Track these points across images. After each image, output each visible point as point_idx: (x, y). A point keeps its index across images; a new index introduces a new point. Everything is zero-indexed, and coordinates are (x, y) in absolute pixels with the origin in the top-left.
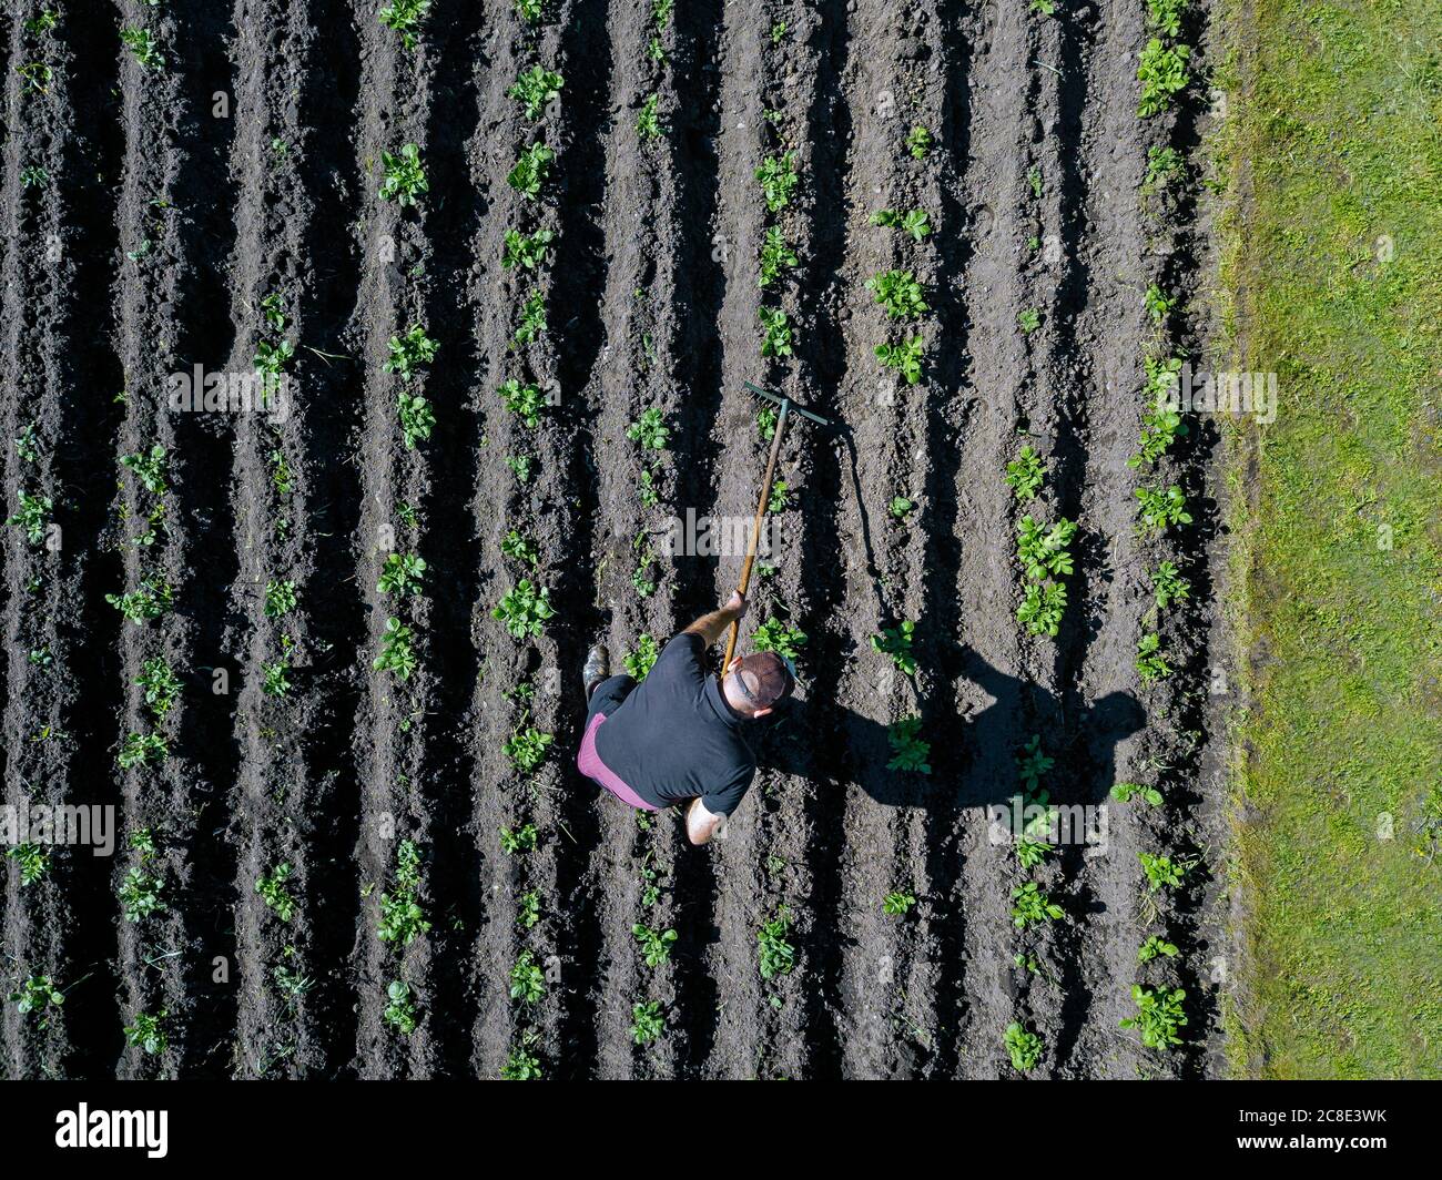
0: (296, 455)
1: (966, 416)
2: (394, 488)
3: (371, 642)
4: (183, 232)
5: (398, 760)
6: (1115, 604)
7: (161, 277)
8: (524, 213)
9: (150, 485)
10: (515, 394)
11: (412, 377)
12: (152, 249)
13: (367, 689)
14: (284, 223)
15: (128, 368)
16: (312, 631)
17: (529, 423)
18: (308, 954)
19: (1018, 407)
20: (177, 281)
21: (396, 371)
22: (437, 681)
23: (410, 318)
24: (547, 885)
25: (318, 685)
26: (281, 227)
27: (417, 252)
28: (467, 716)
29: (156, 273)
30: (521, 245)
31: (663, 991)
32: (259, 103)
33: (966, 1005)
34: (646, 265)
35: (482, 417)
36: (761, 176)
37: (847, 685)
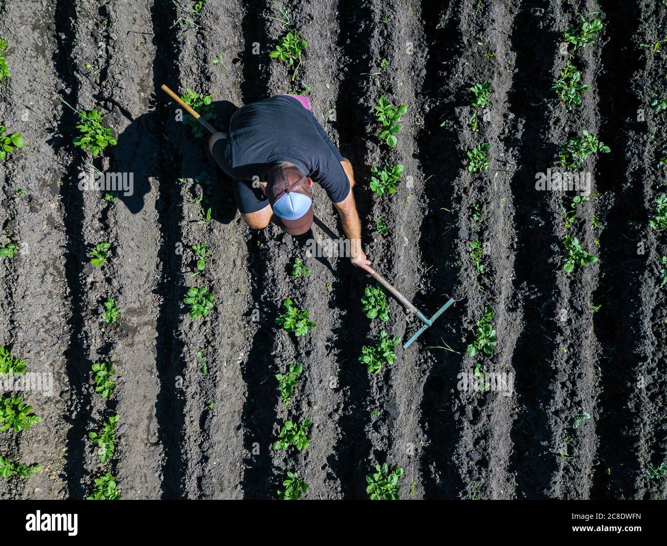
0: (466, 270)
2: (392, 248)
3: (413, 131)
4: (548, 435)
5: (389, 36)
7: (566, 401)
8: (296, 460)
9: (576, 242)
11: (379, 333)
12: (572, 421)
13: (417, 95)
14: (475, 445)
15: (590, 331)
16: (454, 136)
20: (554, 398)
21: (391, 337)
22: (362, 100)
23: (381, 378)
25: (451, 94)
26: (476, 442)
27: (376, 428)
28: (342, 77)
29: (568, 404)
30: (297, 438)
34: (206, 427)
37: (55, 112)
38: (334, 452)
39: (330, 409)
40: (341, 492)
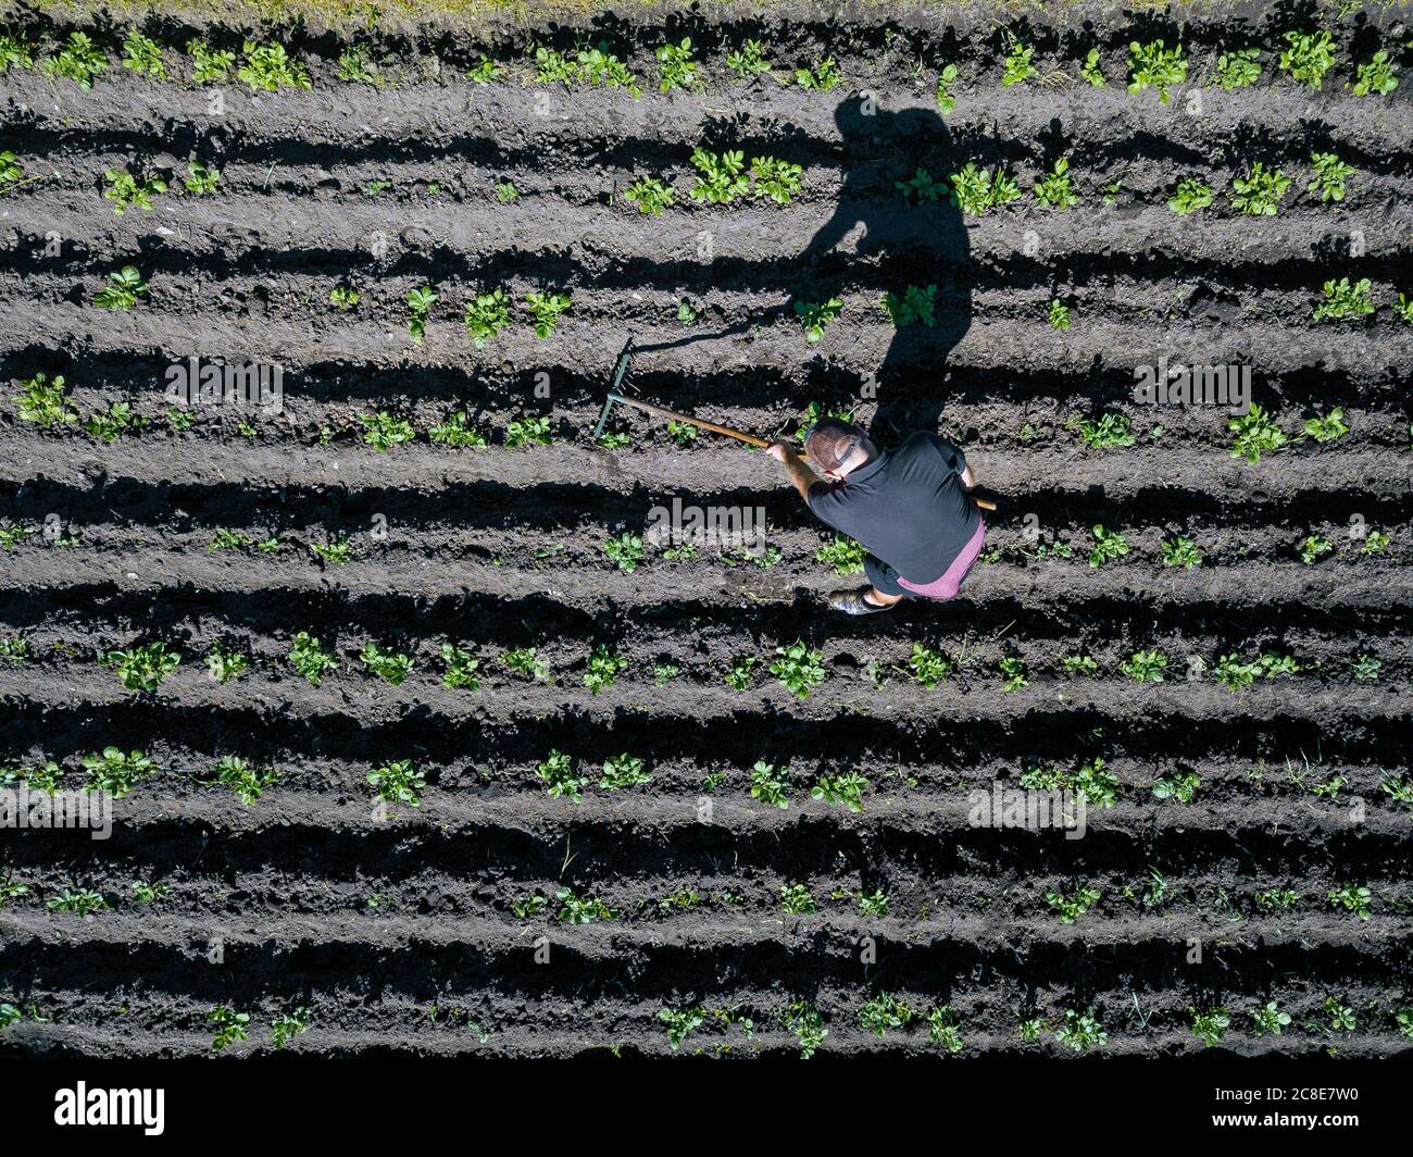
0: (663, 885)
1: (599, 253)
2: (690, 792)
3: (835, 815)
4: (459, 990)
5: (945, 788)
6: (769, 111)
7: (502, 1012)
8: (427, 670)
9: (697, 1022)
10: (597, 677)
11: (585, 776)
12: (477, 1020)
13: (879, 819)
14: (447, 897)
15: (588, 1044)
16: (827, 870)
17: (623, 665)
18: (1131, 875)
19: (589, 203)
20: (505, 997)
21: (580, 791)
22: (869, 752)
23: (530, 778)
24: (1057, 649)
25: (878, 865)
26: (450, 899)
27: (468, 771)
28: (901, 724)
29: (498, 1016)
30: (457, 672)
31: (1151, 538)
32: (336, 919)
33: (1153, 251)
34: (471, 555)
35: (619, 710)
36: (382, 445)
37: (855, 365)
38: (433, 712)
39: (489, 708)
40: (384, 722)
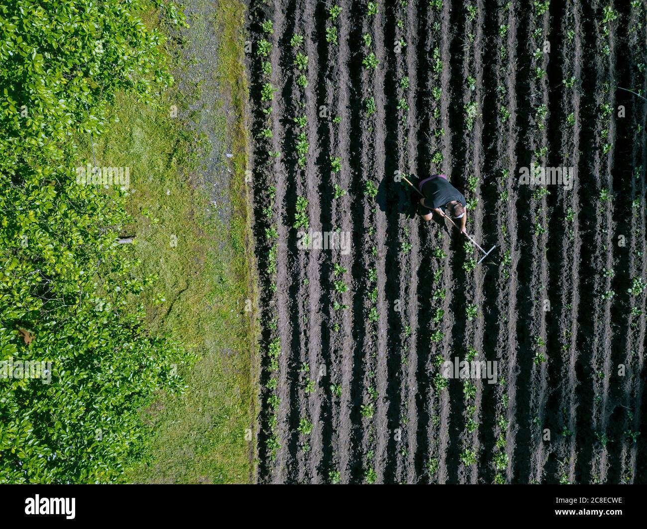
0: (500, 235)
1: (320, 256)
3: (480, 185)
4: (530, 294)
5: (472, 152)
6: (280, 206)
8: (440, 304)
9: (539, 225)
10: (442, 255)
11: (470, 258)
12: (538, 289)
13: (481, 172)
15: (545, 257)
16: (496, 188)
17: (438, 248)
18: (497, 97)
19: (308, 258)
20: (532, 281)
21: (474, 259)
22: (462, 175)
23: (470, 274)
24: (432, 120)
25: (494, 172)
26: (504, 297)
27: (468, 292)
28: (454, 166)
29: (537, 283)
30: (441, 295)
31: (400, 91)
32: (510, 329)
33: (316, 91)
34: (407, 292)
35: (450, 249)
36: (378, 316)
39: (450, 286)
